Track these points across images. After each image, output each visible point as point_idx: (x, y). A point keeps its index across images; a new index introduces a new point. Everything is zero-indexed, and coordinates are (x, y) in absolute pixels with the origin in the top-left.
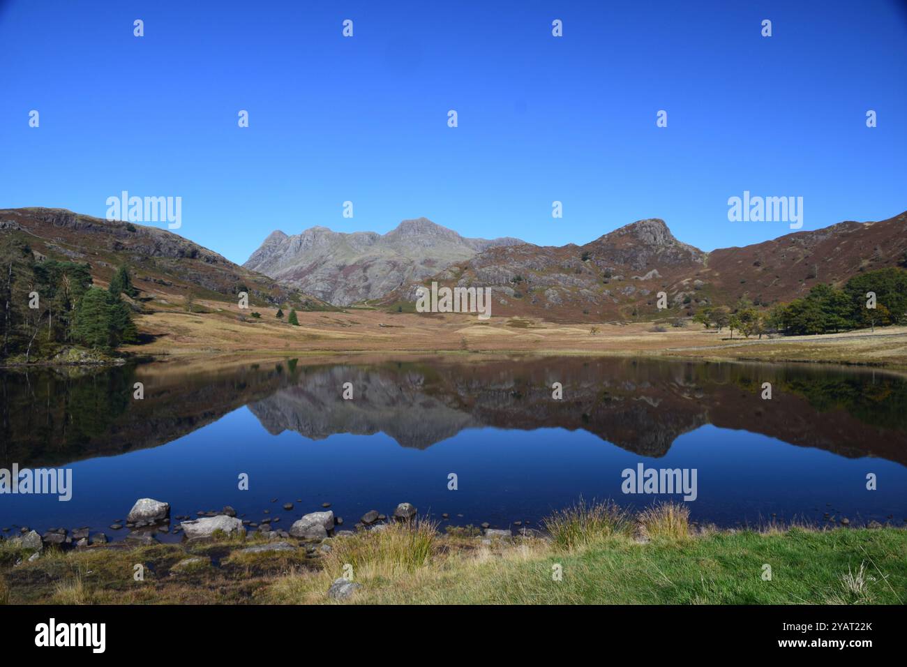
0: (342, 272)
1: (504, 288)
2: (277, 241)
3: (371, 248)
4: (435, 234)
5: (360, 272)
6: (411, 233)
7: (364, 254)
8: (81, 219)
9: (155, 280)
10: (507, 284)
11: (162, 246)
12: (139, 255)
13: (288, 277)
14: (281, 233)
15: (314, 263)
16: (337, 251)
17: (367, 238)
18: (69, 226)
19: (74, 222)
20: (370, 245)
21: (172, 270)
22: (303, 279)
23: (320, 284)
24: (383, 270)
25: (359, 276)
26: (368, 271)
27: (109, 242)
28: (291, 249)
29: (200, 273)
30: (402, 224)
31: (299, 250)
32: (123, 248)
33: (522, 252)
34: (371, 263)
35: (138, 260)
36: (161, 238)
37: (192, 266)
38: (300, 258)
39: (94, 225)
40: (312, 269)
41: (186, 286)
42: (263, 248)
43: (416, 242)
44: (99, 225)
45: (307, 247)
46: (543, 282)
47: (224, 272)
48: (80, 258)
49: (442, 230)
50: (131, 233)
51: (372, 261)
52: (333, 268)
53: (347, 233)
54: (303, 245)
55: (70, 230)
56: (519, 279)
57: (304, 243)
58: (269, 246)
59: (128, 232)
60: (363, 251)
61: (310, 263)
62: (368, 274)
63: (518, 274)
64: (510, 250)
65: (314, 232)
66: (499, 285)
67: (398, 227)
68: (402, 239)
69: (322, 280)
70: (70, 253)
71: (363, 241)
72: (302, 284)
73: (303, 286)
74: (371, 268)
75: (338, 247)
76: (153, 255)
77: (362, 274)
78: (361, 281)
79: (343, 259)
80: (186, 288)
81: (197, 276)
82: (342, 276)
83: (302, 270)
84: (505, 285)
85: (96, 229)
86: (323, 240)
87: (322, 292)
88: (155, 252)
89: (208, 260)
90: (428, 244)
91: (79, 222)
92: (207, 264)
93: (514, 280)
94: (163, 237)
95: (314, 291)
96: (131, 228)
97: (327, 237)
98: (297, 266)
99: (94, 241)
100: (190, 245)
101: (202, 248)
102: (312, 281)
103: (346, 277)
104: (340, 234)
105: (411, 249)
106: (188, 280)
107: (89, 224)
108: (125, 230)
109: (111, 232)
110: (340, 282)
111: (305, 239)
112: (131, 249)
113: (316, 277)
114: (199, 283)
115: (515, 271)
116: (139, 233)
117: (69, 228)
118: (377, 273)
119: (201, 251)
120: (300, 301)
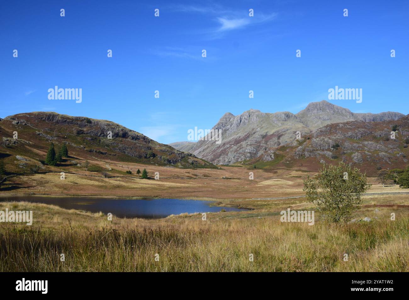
0: (264, 139)
1: (326, 152)
2: (228, 120)
3: (286, 123)
4: (332, 112)
5: (275, 139)
6: (315, 111)
7: (280, 126)
8: (61, 118)
9: (96, 151)
10: (329, 150)
11: (105, 131)
12: (91, 137)
13: (231, 143)
14: (230, 114)
15: (247, 134)
16: (263, 125)
17: (283, 116)
18: (54, 121)
19: (57, 119)
20: (286, 121)
21: (110, 144)
22: (239, 145)
23: (249, 147)
24: (291, 138)
25: (275, 142)
26: (281, 138)
27: (75, 129)
28: (234, 125)
29: (126, 146)
30: (309, 106)
31: (239, 125)
32: (82, 133)
33: (348, 127)
34: (284, 133)
35: (90, 140)
36: (105, 127)
37: (122, 142)
38: (240, 130)
39: (68, 120)
40: (247, 137)
41: (115, 154)
42: (219, 124)
43: (318, 118)
44: (71, 120)
45: (244, 123)
46: (353, 148)
47: (141, 145)
48: (54, 140)
49: (337, 108)
50: (89, 124)
51: (284, 132)
52: (259, 136)
53: (271, 113)
54: (242, 122)
55: (55, 124)
56: (337, 146)
57: (242, 121)
58: (222, 123)
59: (86, 123)
60: (280, 125)
61: (245, 134)
62: (280, 141)
63: (337, 142)
64: (341, 125)
65: (249, 113)
66: (323, 150)
67: (306, 108)
68: (309, 115)
69: (251, 145)
70: (49, 137)
71: (280, 118)
72: (238, 148)
73: (238, 149)
74: (283, 136)
75: (264, 122)
76: (100, 136)
77: (276, 141)
78: (276, 145)
79: (266, 131)
80: (115, 155)
81: (124, 148)
82: (264, 142)
83: (240, 138)
84: (327, 150)
85: (68, 123)
86: (254, 118)
87: (250, 153)
88: (101, 134)
89: (133, 138)
90: (327, 118)
91: (60, 119)
92: (132, 141)
93: (334, 147)
94: (106, 125)
95: (244, 152)
96: (89, 121)
97: (257, 116)
98: (237, 136)
99: (66, 129)
100: (122, 130)
101: (131, 131)
102: (244, 146)
103: (266, 142)
104: (266, 114)
105: (314, 122)
106: (118, 150)
107: (65, 120)
108: (85, 122)
109: (77, 124)
110: (262, 146)
111: (244, 118)
112: (87, 134)
113: (247, 143)
114: (124, 152)
115: (336, 141)
116: (93, 124)
117: (54, 123)
118: (286, 140)
119: (130, 133)
120: (188, 162)
